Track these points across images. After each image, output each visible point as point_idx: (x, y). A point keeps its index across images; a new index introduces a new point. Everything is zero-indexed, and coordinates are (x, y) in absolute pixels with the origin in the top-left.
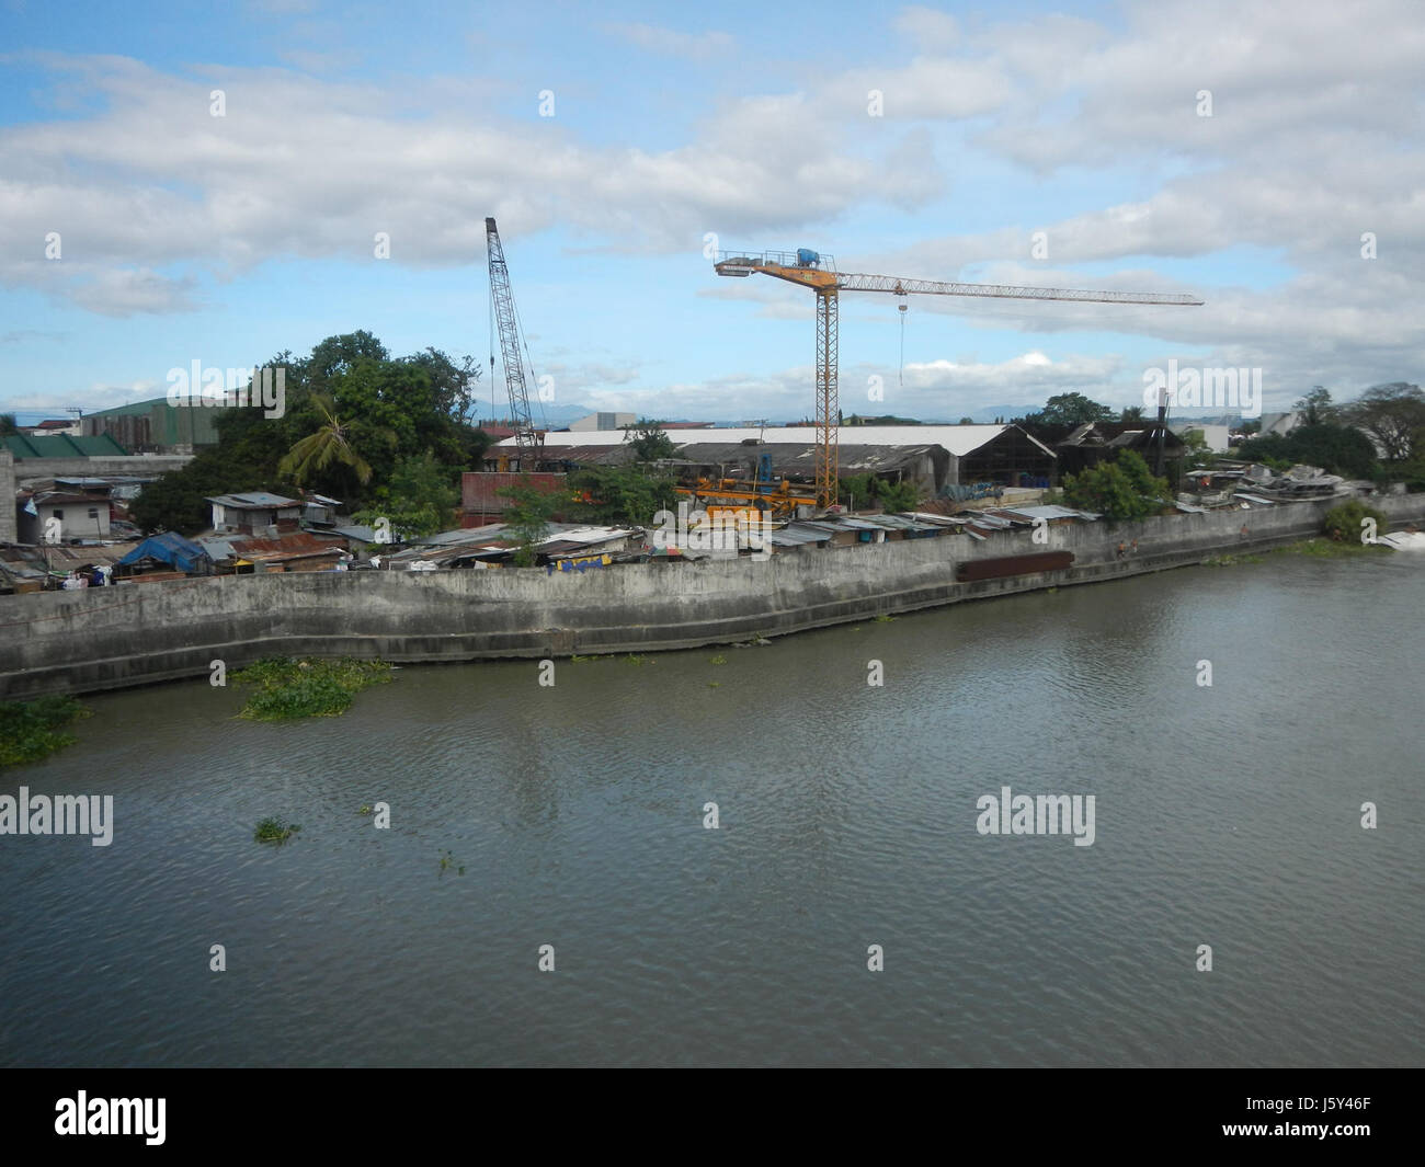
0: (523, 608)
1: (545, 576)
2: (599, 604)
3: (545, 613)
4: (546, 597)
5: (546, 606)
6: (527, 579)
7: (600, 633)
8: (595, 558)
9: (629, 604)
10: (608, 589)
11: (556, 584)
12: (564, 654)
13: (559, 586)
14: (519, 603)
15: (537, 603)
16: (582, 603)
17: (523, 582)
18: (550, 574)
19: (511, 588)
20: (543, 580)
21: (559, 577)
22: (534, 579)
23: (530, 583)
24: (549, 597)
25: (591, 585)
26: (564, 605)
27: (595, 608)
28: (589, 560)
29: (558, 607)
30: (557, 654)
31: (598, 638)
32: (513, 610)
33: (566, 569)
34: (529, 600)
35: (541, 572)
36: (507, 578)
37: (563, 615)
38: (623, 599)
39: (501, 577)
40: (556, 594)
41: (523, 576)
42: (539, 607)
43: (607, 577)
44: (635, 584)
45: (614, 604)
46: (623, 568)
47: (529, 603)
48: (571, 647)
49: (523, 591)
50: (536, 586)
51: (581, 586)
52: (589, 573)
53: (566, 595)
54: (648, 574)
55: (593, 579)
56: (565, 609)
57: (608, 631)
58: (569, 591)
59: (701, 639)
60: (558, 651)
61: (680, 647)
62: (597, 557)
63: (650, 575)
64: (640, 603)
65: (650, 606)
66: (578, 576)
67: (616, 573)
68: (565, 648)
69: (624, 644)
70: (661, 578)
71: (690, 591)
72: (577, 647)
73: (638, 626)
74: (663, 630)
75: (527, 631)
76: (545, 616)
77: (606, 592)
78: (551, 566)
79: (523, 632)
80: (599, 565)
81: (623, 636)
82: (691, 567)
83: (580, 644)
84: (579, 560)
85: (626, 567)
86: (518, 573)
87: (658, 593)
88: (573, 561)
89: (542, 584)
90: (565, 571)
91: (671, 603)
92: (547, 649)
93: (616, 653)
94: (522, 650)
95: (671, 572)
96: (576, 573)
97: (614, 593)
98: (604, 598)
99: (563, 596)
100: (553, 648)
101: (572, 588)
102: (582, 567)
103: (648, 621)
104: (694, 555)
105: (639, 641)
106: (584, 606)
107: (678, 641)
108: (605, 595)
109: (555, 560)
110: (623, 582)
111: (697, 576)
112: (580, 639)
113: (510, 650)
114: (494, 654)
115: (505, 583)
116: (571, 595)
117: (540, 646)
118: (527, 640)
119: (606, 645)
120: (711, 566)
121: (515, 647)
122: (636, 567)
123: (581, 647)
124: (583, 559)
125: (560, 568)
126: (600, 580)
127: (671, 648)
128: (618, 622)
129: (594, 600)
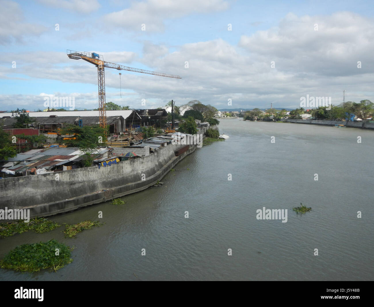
0: (91, 183)
2: (116, 178)
3: (99, 184)
5: (99, 181)
6: (91, 171)
7: (120, 189)
8: (114, 160)
9: (125, 176)
10: (118, 171)
11: (101, 172)
12: (109, 199)
13: (103, 172)
14: (89, 181)
15: (95, 180)
17: (90, 172)
18: (99, 168)
19: (86, 176)
20: (97, 171)
21: (102, 169)
22: (94, 171)
23: (92, 172)
24: (99, 177)
25: (113, 170)
26: (105, 180)
27: (115, 179)
28: (112, 161)
29: (103, 181)
31: (120, 191)
32: (88, 185)
34: (92, 180)
35: (96, 168)
36: (84, 172)
37: (105, 184)
38: (123, 175)
39: (82, 172)
40: (102, 176)
41: (90, 170)
42: (96, 182)
43: (118, 167)
44: (126, 168)
45: (120, 177)
47: (92, 181)
48: (111, 196)
49: (90, 176)
50: (95, 174)
51: (110, 171)
52: (112, 165)
53: (105, 176)
54: (130, 164)
55: (113, 168)
56: (105, 181)
57: (123, 187)
58: (106, 174)
59: (148, 185)
60: (107, 199)
61: (143, 189)
62: (115, 159)
63: (131, 164)
64: (128, 175)
65: (131, 176)
66: (109, 168)
67: (121, 164)
68: (110, 197)
69: (128, 192)
70: (133, 165)
71: (141, 168)
72: (114, 196)
73: (130, 184)
74: (139, 184)
75: (95, 193)
76: (99, 185)
77: (118, 172)
78: (100, 165)
79: (94, 193)
80: (115, 162)
81: (127, 189)
82: (141, 160)
83: (114, 194)
84: (108, 161)
85: (123, 162)
86: (88, 169)
87: (133, 170)
88: (106, 162)
89: (97, 173)
90: (104, 166)
91: (137, 174)
92: (104, 199)
93: (125, 195)
94: (96, 201)
95: (136, 162)
96: (108, 166)
97: (120, 172)
98: (117, 175)
99: (104, 176)
100: (105, 198)
101: (107, 173)
102: (110, 164)
103: (131, 182)
104: (140, 156)
105: (132, 189)
106: (111, 179)
107: (143, 187)
108: (117, 174)
109: (101, 162)
110: (123, 168)
111: (142, 162)
112: (114, 192)
113: (91, 202)
114: (85, 205)
115: (83, 174)
116: (107, 176)
117: (101, 198)
118: (97, 196)
119: (122, 193)
120: (145, 159)
121: (93, 200)
122: (126, 162)
123: (115, 195)
124: (110, 161)
125: (103, 165)
126: (115, 168)
127: (141, 190)
128: (123, 184)
129: (114, 176)
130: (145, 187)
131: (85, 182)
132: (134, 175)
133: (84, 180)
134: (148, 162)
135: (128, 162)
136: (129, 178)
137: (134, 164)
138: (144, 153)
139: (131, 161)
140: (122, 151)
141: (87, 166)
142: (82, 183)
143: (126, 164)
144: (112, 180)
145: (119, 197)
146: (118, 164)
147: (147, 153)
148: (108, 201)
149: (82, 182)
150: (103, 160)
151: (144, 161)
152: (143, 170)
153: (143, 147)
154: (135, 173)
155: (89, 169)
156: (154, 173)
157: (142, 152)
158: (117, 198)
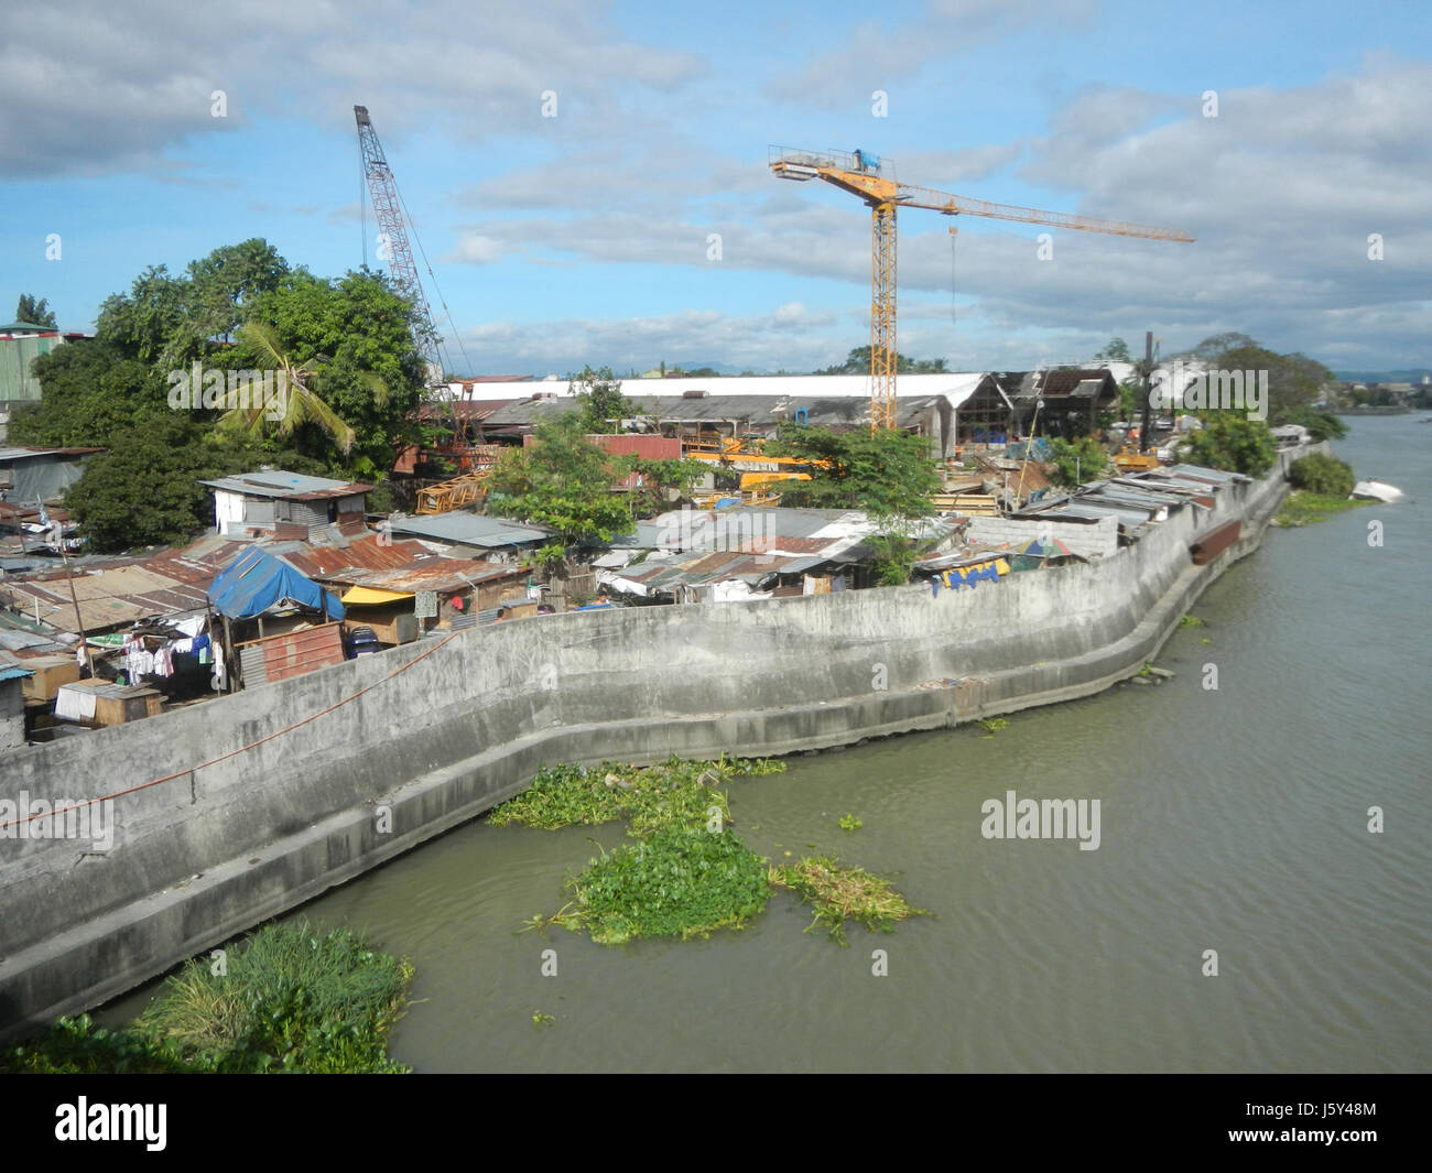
0: (904, 651)
1: (929, 596)
2: (992, 636)
3: (931, 655)
4: (929, 631)
5: (931, 645)
6: (907, 603)
7: (1011, 680)
8: (987, 566)
9: (1025, 631)
10: (1001, 612)
11: (941, 608)
12: (968, 719)
13: (946, 612)
14: (897, 642)
15: (918, 641)
16: (971, 636)
17: (902, 608)
18: (935, 594)
19: (888, 620)
20: (926, 604)
21: (946, 596)
22: (916, 604)
23: (910, 609)
24: (933, 629)
25: (982, 606)
26: (951, 641)
27: (988, 641)
28: (979, 568)
29: (943, 645)
30: (960, 720)
31: (1009, 689)
32: (892, 655)
33: (954, 586)
34: (908, 637)
35: (924, 591)
36: (883, 603)
37: (952, 657)
38: (1017, 625)
39: (875, 603)
40: (942, 625)
41: (901, 599)
42: (922, 647)
43: (1000, 593)
44: (1032, 601)
45: (1008, 634)
46: (1018, 578)
47: (909, 640)
48: (976, 708)
49: (901, 622)
50: (918, 614)
51: (971, 609)
52: (981, 585)
53: (953, 624)
54: (1047, 585)
55: (984, 597)
56: (953, 646)
57: (1019, 676)
58: (956, 618)
59: (1111, 676)
60: (961, 715)
61: (1094, 692)
62: (991, 563)
63: (1049, 586)
64: (1038, 630)
65: (1048, 633)
66: (967, 595)
67: (1011, 585)
68: (971, 709)
69: (1036, 695)
70: (1058, 589)
71: (1085, 606)
72: (984, 706)
73: (1043, 665)
74: (1078, 668)
75: (917, 688)
76: (933, 660)
77: (999, 616)
78: (935, 581)
79: (914, 688)
80: (992, 575)
81: (1035, 683)
82: (1087, 571)
83: (988, 701)
84: (969, 570)
85: (1022, 577)
86: (896, 595)
87: (1055, 612)
88: (961, 570)
89: (925, 610)
90: (952, 588)
91: (1070, 626)
92: (949, 714)
93: (1027, 709)
94: (921, 718)
95: (1069, 581)
96: (965, 589)
97: (1008, 616)
98: (996, 625)
99: (949, 627)
100: (956, 711)
101: (960, 613)
102: (972, 580)
103: (1050, 656)
104: (1084, 555)
105: (1052, 688)
106: (975, 640)
107: (1092, 683)
108: (998, 620)
109: (939, 572)
110: (1018, 599)
111: (1091, 582)
112: (987, 693)
113: (905, 721)
114: (886, 729)
115: (879, 612)
116: (959, 625)
117: (942, 709)
118: (927, 703)
119: (1017, 699)
120: (1101, 568)
121: (912, 715)
122: (1033, 576)
123: (988, 705)
124: (973, 567)
125: (948, 584)
126: (992, 598)
127: (1085, 694)
128: (1017, 662)
129: (985, 630)
130: (1102, 683)
131: (881, 642)
132: (1060, 629)
133: (878, 637)
134: (1110, 582)
135: (1039, 576)
136: (1040, 643)
137: (1061, 587)
138: (1100, 544)
139: (1051, 574)
140: (1007, 530)
141: (894, 582)
142: (873, 647)
143: (1033, 583)
144: (979, 643)
145: (1005, 714)
146: (1002, 584)
147: (1110, 546)
148: (963, 726)
149: (873, 643)
150: (945, 564)
151: (1096, 577)
152: (1092, 611)
153: (1095, 521)
154: (1064, 622)
155: (899, 594)
156: (1131, 631)
157: (1091, 539)
158: (996, 717)
